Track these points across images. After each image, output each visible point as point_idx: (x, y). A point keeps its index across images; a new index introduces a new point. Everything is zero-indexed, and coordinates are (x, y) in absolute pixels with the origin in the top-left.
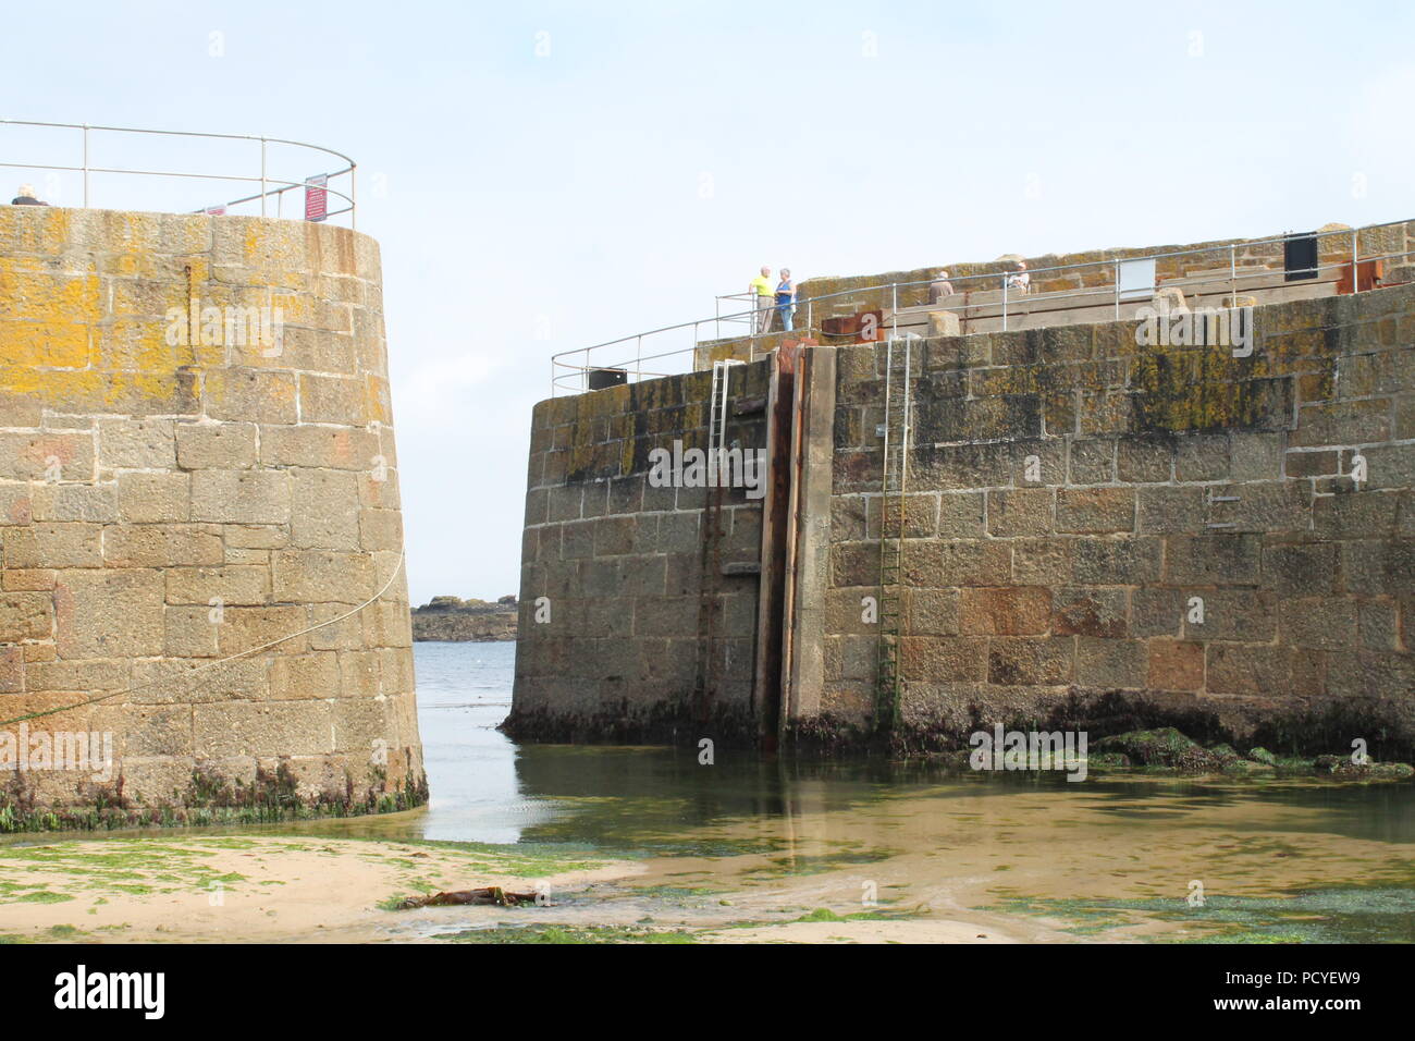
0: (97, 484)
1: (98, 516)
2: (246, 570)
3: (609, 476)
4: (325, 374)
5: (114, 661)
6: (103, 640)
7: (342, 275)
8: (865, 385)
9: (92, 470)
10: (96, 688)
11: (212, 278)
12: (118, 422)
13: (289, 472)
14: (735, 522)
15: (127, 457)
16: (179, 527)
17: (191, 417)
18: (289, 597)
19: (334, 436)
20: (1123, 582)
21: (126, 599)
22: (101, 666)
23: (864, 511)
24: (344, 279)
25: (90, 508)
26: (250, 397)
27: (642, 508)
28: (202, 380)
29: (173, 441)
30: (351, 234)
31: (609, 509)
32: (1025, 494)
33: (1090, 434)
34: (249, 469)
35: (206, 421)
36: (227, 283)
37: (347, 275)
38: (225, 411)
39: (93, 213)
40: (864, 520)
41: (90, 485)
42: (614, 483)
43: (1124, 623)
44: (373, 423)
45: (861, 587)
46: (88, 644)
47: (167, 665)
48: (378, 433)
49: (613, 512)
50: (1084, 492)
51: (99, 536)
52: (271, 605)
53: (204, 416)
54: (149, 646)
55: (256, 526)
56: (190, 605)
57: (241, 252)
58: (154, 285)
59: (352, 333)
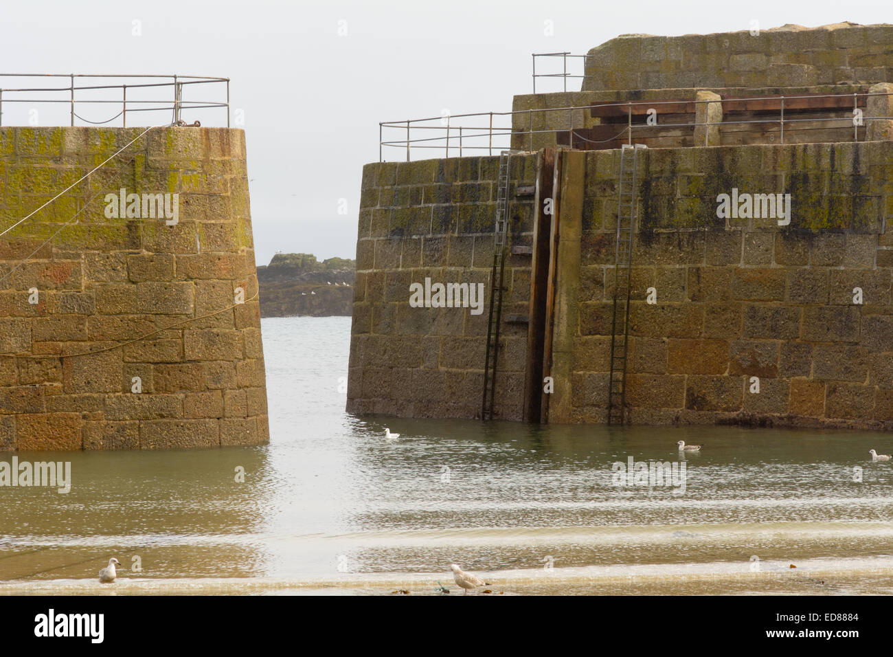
0: (84, 292)
1: (85, 311)
2: (169, 341)
3: (422, 234)
4: (213, 222)
5: (95, 395)
6: (89, 383)
7: (223, 158)
8: (606, 182)
9: (81, 284)
10: (85, 410)
11: (147, 166)
12: (94, 254)
13: (193, 282)
14: (515, 281)
15: (100, 276)
16: (131, 316)
17: (136, 251)
18: (193, 358)
19: (219, 259)
20: (775, 337)
21: (101, 359)
22: (88, 398)
23: (602, 278)
24: (224, 161)
25: (80, 306)
26: (170, 238)
27: (447, 263)
28: (142, 229)
29: (126, 265)
30: (228, 131)
31: (422, 263)
32: (713, 271)
33: (758, 228)
34: (170, 281)
35: (145, 252)
36: (156, 169)
37: (226, 158)
38: (155, 247)
39: (78, 130)
40: (602, 285)
41: (80, 292)
42: (426, 240)
43: (776, 367)
44: (242, 248)
45: (598, 336)
46: (81, 385)
47: (125, 398)
48: (245, 254)
49: (425, 264)
50: (752, 270)
51: (85, 322)
52: (184, 363)
53: (144, 250)
54: (114, 387)
55: (174, 316)
56: (137, 363)
57: (164, 150)
58: (114, 172)
59: (229, 194)
